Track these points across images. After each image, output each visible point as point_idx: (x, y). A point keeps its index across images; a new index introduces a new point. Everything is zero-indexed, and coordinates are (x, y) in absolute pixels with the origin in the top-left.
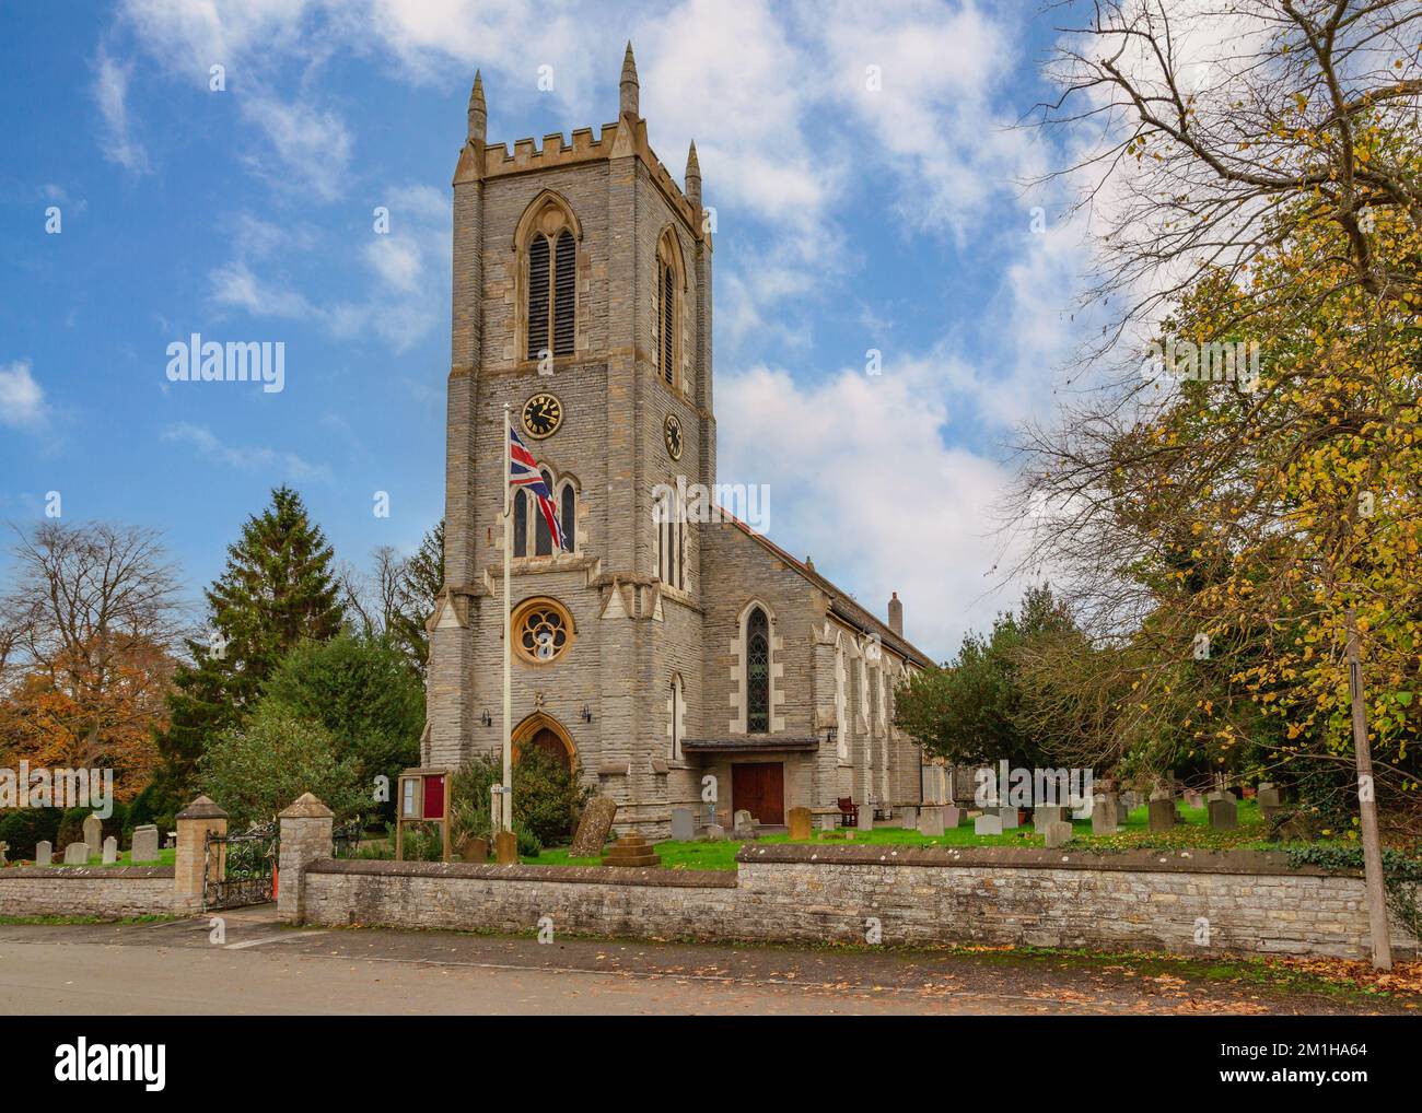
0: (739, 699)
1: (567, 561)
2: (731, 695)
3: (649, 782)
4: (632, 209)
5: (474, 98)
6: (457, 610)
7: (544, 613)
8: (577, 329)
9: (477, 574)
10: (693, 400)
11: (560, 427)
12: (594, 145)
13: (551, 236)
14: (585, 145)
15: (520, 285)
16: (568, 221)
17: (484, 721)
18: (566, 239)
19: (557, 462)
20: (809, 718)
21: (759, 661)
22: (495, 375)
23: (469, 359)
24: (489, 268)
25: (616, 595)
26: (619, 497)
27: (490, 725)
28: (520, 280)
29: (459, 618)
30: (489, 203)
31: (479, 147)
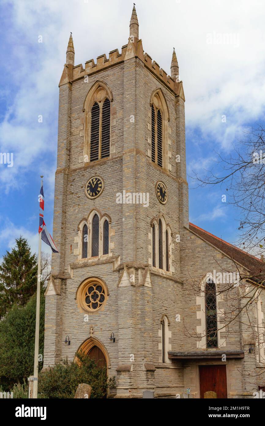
0: (201, 329)
1: (105, 258)
2: (197, 327)
3: (143, 375)
4: (134, 82)
5: (69, 47)
6: (55, 285)
7: (95, 285)
8: (110, 144)
9: (66, 268)
10: (175, 174)
11: (102, 192)
12: (119, 56)
13: (100, 102)
14: (115, 57)
15: (86, 127)
16: (107, 94)
17: (66, 342)
18: (107, 102)
19: (101, 209)
20: (239, 339)
21: (212, 308)
22: (75, 170)
23: (63, 164)
24: (73, 121)
25: (125, 274)
26: (128, 224)
27: (69, 344)
28: (86, 126)
29: (56, 290)
30: (74, 92)
31: (70, 68)
